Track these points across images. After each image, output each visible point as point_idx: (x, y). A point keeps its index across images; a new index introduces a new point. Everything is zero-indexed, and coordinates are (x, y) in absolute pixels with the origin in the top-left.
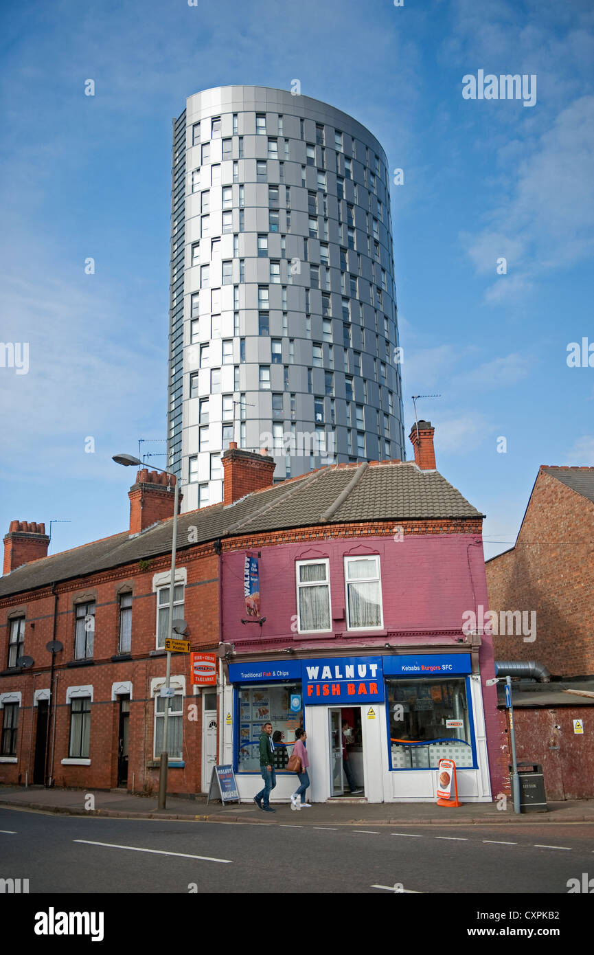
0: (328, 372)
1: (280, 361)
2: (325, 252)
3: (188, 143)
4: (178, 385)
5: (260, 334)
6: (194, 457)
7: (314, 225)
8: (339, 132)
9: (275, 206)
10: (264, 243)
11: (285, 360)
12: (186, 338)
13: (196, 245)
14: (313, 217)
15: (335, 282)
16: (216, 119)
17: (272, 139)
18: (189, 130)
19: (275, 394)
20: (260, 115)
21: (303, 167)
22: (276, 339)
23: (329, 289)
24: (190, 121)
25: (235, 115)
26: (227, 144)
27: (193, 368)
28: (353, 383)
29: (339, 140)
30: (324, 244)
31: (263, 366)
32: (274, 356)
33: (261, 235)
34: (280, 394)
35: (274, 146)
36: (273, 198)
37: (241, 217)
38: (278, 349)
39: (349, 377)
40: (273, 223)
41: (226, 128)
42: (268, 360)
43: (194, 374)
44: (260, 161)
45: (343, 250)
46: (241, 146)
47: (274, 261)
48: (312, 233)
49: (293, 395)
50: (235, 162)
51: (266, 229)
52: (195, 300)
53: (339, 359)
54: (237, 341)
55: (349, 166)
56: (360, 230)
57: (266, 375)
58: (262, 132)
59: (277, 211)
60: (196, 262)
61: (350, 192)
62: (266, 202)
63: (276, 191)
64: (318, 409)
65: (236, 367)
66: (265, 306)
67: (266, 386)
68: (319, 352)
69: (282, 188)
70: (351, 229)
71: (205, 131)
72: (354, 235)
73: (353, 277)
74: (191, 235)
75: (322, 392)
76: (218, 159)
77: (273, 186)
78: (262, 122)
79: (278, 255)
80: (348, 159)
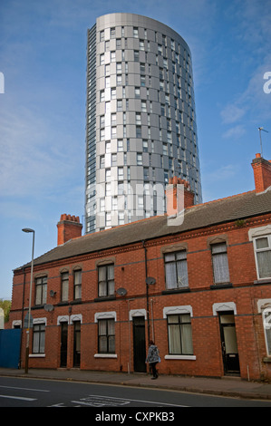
0: (171, 158)
1: (147, 151)
2: (168, 98)
3: (98, 40)
4: (92, 162)
5: (137, 137)
7: (162, 85)
8: (173, 40)
9: (143, 73)
10: (138, 92)
11: (149, 151)
12: (97, 138)
13: (103, 91)
14: (162, 81)
15: (173, 114)
16: (112, 29)
17: (141, 40)
18: (98, 34)
19: (145, 167)
20: (135, 28)
21: (157, 55)
22: (145, 140)
23: (170, 116)
24: (98, 30)
25: (123, 27)
26: (119, 41)
27: (101, 153)
28: (181, 164)
29: (173, 44)
30: (167, 94)
31: (139, 153)
32: (144, 148)
33: (137, 88)
34: (148, 168)
35: (142, 44)
36: (142, 69)
37: (127, 78)
38: (146, 145)
39: (180, 161)
40: (142, 82)
41: (118, 33)
42: (141, 150)
43: (103, 156)
44: (135, 51)
45: (176, 98)
46: (126, 43)
47: (143, 101)
48: (161, 89)
49: (154, 168)
50: (123, 51)
51: (139, 85)
52: (102, 119)
53: (175, 152)
54: (125, 140)
55: (178, 57)
56: (183, 90)
57: (140, 158)
58: (137, 37)
59: (144, 76)
60: (102, 100)
61: (178, 71)
62: (139, 72)
63: (144, 66)
64: (166, 176)
65: (125, 153)
66: (139, 123)
67: (140, 163)
68: (165, 148)
69: (147, 65)
70: (179, 88)
71: (107, 35)
72: (180, 91)
73: (181, 112)
74: (99, 86)
75: (167, 168)
76: (114, 49)
77: (142, 64)
78: (136, 32)
79: (145, 98)
80: (177, 54)
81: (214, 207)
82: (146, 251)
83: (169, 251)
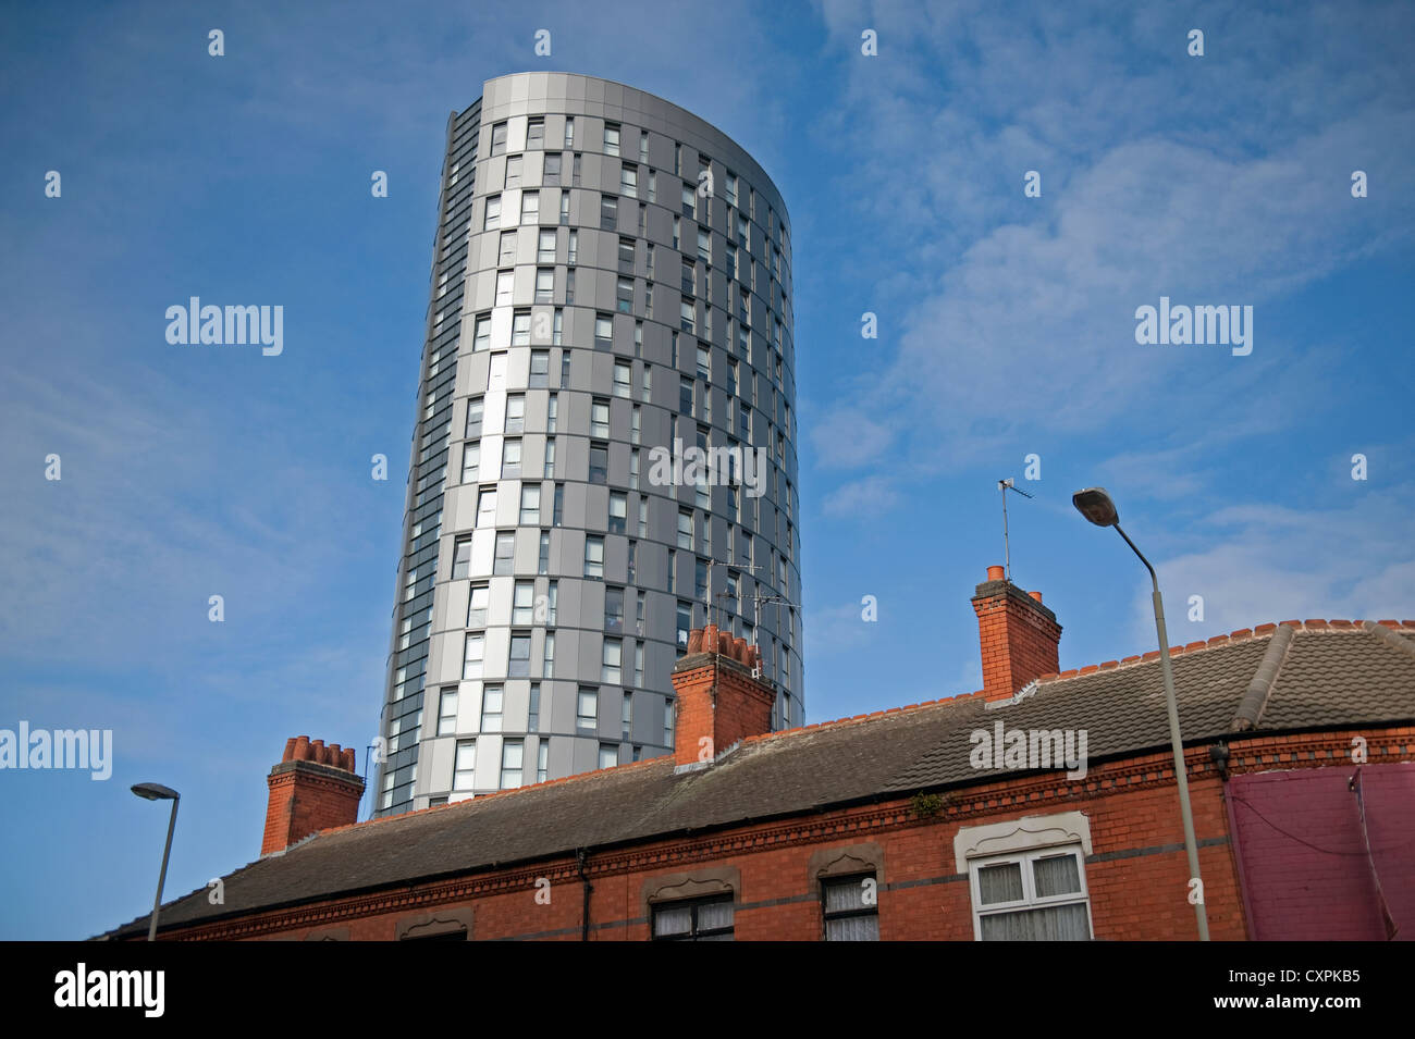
0: (702, 560)
1: (621, 532)
2: (705, 358)
3: (483, 150)
4: (425, 555)
5: (591, 481)
6: (451, 688)
7: (690, 312)
8: (732, 175)
9: (626, 271)
10: (605, 329)
11: (629, 530)
12: (451, 473)
13: (484, 316)
14: (688, 299)
15: (719, 411)
16: (535, 120)
17: (629, 165)
18: (485, 133)
19: (610, 587)
20: (611, 125)
21: (677, 217)
22: (618, 492)
23: (708, 419)
24: (488, 116)
25: (570, 118)
26: (554, 161)
27: (460, 527)
28: (738, 585)
29: (734, 187)
30: (703, 345)
31: (593, 536)
32: (613, 520)
33: (602, 315)
34: (620, 588)
35: (631, 177)
36: (625, 258)
37: (571, 280)
38: (619, 508)
39: (734, 573)
40: (622, 298)
41: (554, 135)
42: (602, 526)
43: (465, 537)
44: (606, 196)
45: (733, 360)
46: (577, 167)
47: (622, 361)
48: (686, 325)
49: (641, 592)
50: (566, 191)
51: (610, 306)
52: (475, 409)
53: (719, 542)
54: (549, 487)
55: (746, 231)
56: (759, 335)
57: (596, 552)
58: (615, 152)
59: (630, 279)
60: (480, 345)
61: (744, 271)
62: (614, 264)
63: (632, 249)
64: (683, 624)
65: (545, 532)
66: (602, 433)
67: (596, 572)
68: (687, 524)
69: (641, 245)
70: (746, 329)
71: (515, 137)
72: (749, 340)
73: (746, 407)
74: (475, 300)
75: (690, 594)
76: (536, 182)
77: (626, 239)
78: (613, 136)
79: (629, 352)
80: (744, 218)
81: (842, 745)
82: (589, 890)
83: (671, 894)
